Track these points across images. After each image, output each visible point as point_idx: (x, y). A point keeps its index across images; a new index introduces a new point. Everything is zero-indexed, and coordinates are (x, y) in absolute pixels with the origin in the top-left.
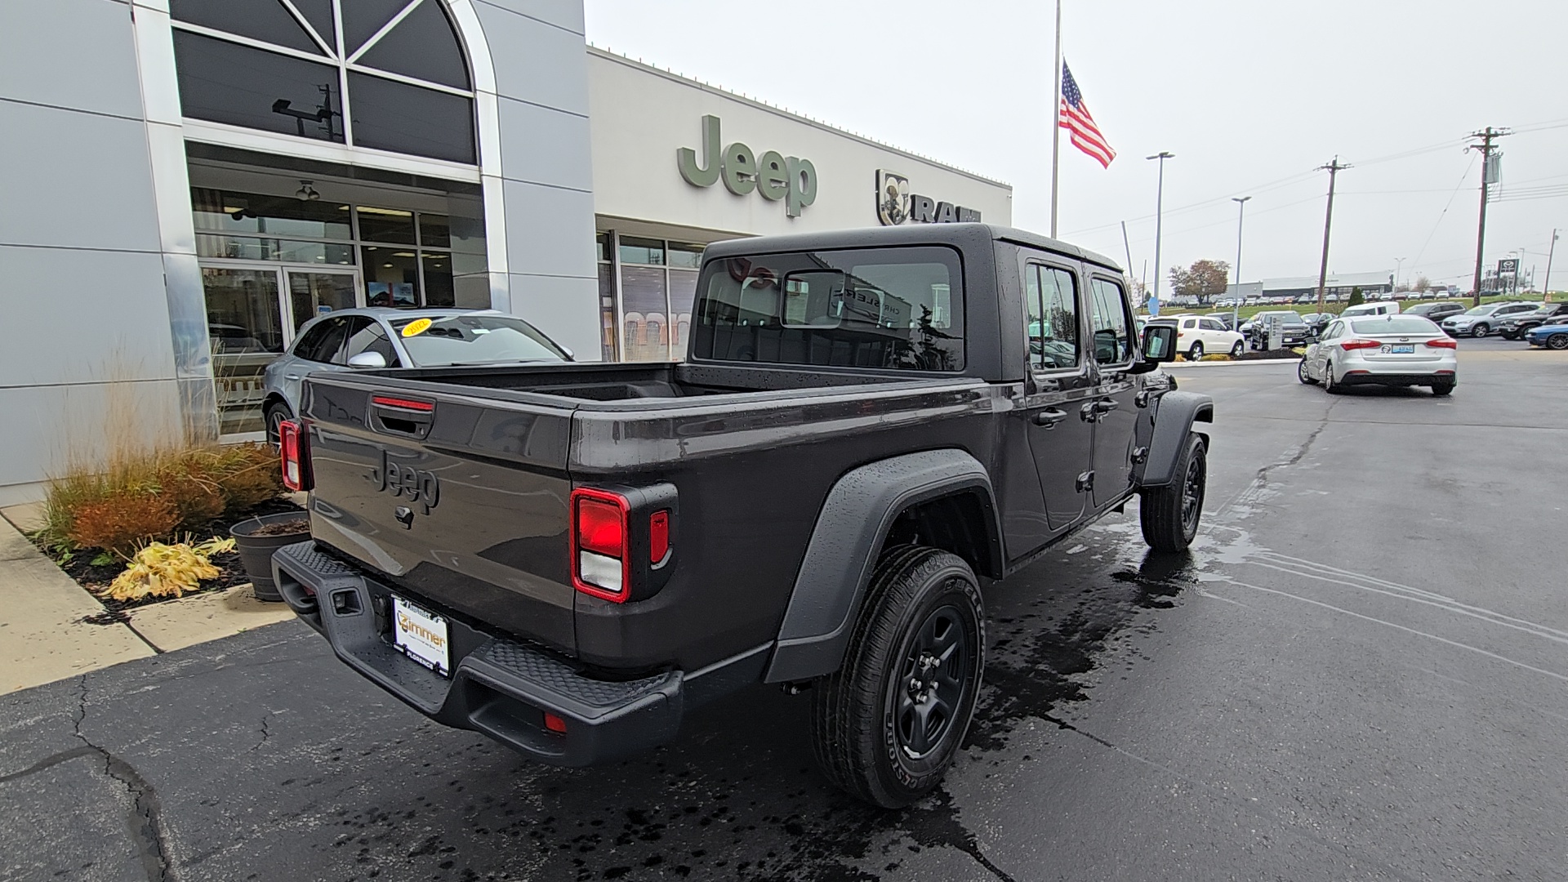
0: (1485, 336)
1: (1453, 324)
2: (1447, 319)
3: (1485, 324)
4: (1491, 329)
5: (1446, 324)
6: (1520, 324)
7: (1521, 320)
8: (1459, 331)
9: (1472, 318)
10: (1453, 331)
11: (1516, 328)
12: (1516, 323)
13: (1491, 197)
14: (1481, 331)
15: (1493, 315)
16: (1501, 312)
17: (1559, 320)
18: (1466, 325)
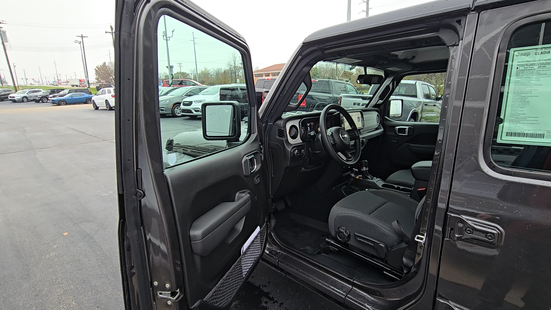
0: (27, 102)
1: (14, 97)
2: (9, 96)
3: (26, 97)
4: (28, 98)
5: (10, 97)
6: (40, 97)
7: (40, 96)
8: (17, 100)
9: (20, 95)
10: (15, 100)
11: (40, 98)
12: (39, 96)
13: (7, 48)
14: (25, 100)
15: (27, 94)
16: (30, 92)
17: (57, 95)
18: (19, 98)
